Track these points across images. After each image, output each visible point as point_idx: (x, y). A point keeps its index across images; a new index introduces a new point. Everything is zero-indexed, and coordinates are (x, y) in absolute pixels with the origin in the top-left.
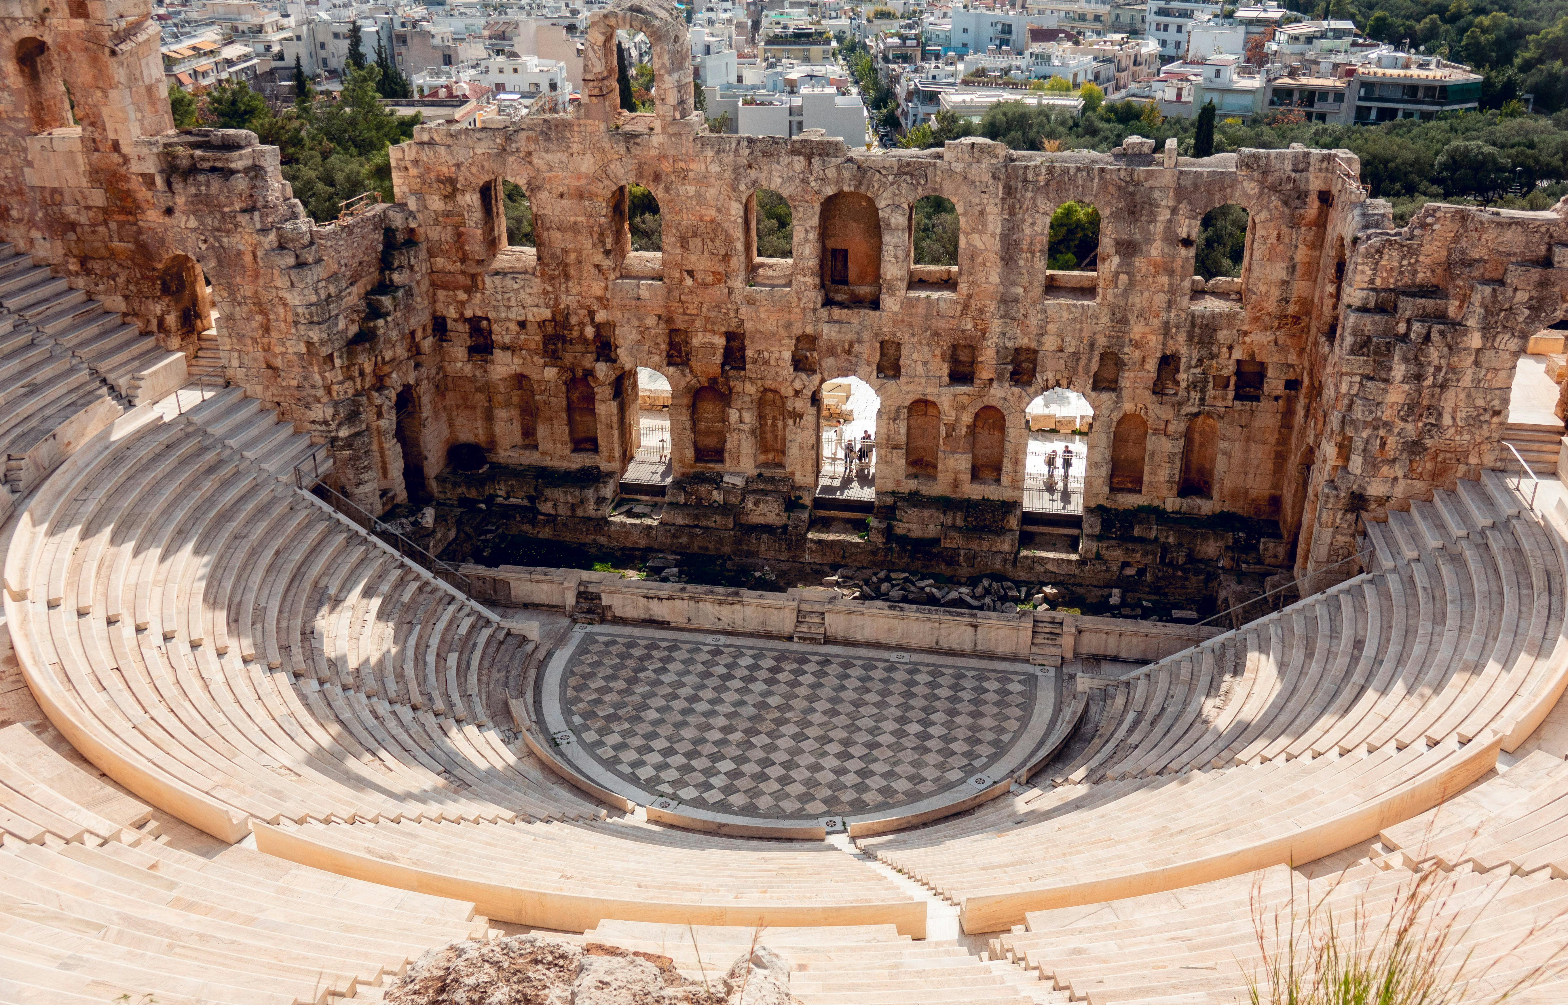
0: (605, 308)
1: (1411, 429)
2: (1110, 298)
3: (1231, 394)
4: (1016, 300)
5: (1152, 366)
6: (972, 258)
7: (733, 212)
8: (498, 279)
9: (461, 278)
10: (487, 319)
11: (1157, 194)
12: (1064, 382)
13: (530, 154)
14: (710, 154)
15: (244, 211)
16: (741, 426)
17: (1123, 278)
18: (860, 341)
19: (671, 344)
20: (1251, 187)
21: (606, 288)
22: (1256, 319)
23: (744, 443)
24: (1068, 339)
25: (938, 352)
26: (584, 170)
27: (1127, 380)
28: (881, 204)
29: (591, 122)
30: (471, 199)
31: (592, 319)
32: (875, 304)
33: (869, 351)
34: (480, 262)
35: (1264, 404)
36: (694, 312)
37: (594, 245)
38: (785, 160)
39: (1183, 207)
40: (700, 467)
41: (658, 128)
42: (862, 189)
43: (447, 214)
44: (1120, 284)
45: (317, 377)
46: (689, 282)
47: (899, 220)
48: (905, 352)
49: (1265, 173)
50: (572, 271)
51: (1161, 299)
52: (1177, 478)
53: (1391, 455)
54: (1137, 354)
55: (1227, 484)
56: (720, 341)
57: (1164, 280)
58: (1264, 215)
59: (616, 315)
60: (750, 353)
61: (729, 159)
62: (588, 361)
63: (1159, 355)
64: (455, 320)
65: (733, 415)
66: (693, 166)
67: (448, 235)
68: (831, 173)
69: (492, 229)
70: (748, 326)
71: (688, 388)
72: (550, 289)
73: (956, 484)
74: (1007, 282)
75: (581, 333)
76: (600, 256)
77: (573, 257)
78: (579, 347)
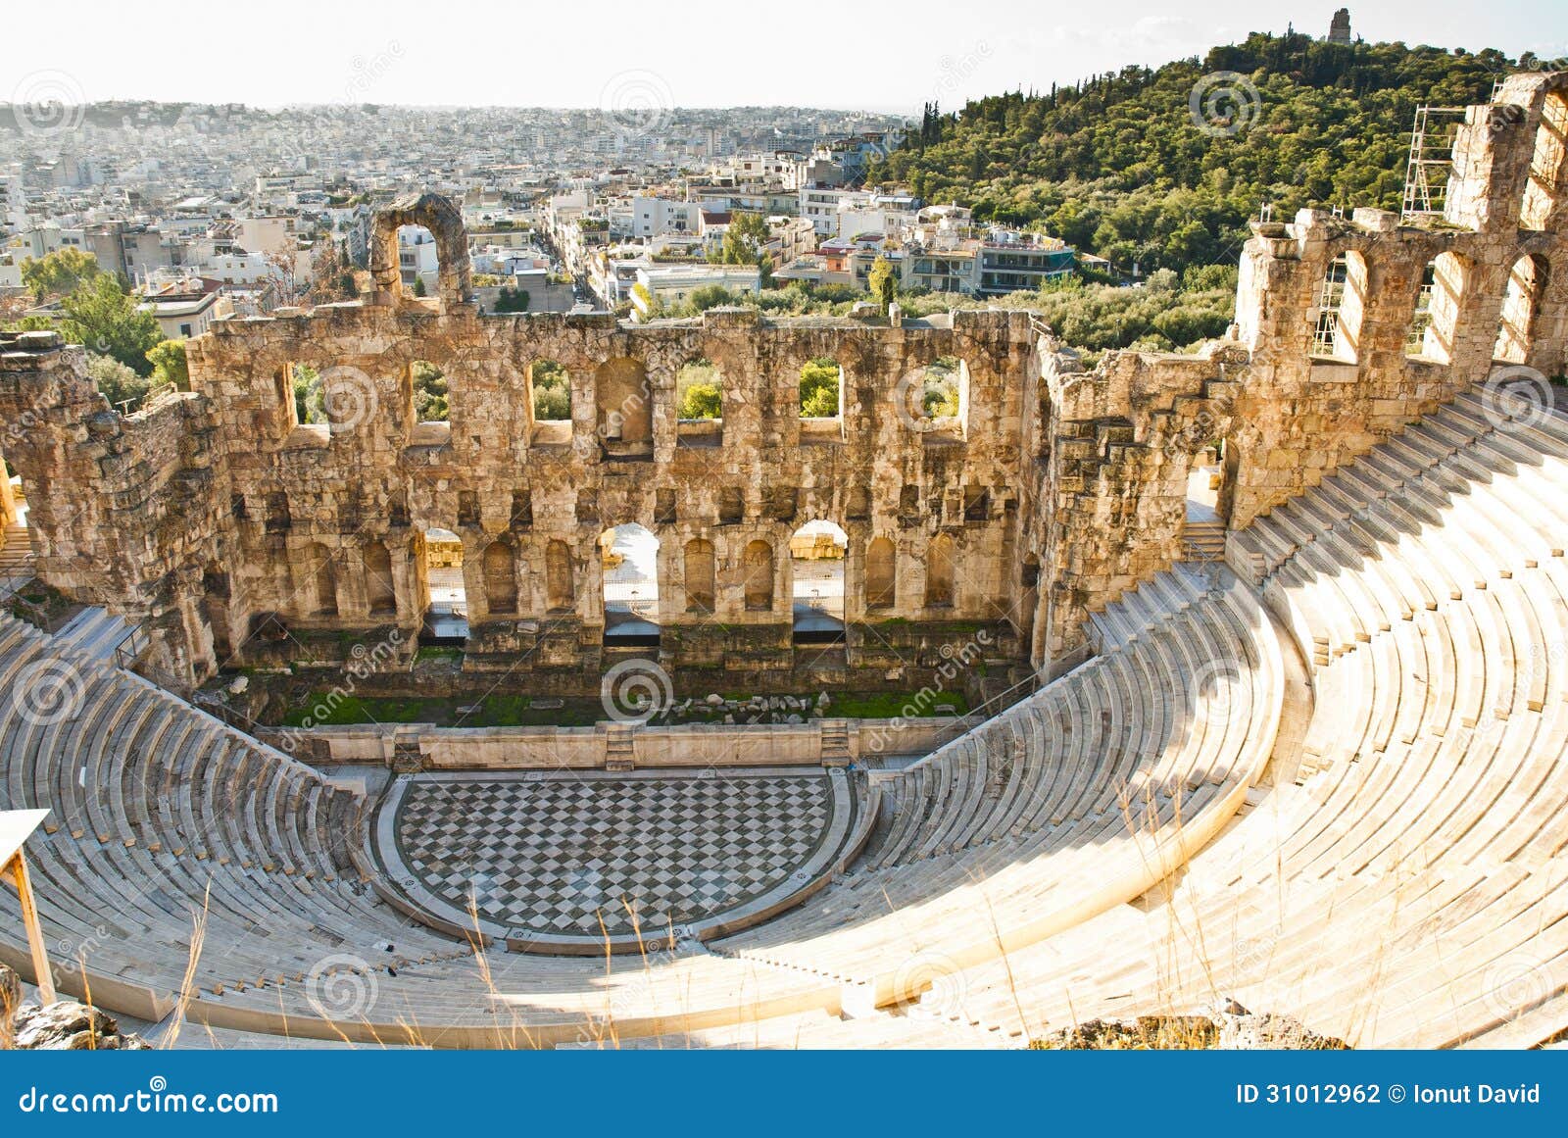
0: (399, 476)
1: (1117, 534)
2: (856, 439)
3: (962, 516)
4: (776, 445)
5: (895, 495)
6: (734, 411)
7: (515, 382)
8: (293, 457)
9: (257, 457)
10: (284, 494)
11: (889, 349)
12: (821, 514)
13: (322, 339)
14: (492, 332)
16: (531, 576)
17: (866, 421)
18: (637, 490)
19: (462, 505)
20: (964, 341)
21: (398, 457)
22: (977, 450)
23: (534, 591)
25: (709, 496)
26: (374, 351)
27: (875, 509)
28: (648, 367)
29: (378, 307)
30: (264, 383)
31: (386, 488)
32: (649, 458)
33: (646, 500)
34: (276, 442)
35: (989, 523)
36: (481, 474)
37: (386, 419)
38: (562, 333)
39: (912, 360)
40: (495, 617)
41: (442, 311)
42: (633, 355)
46: (476, 446)
47: (666, 380)
48: (679, 498)
49: (975, 329)
50: (365, 445)
51: (899, 438)
52: (923, 591)
54: (882, 486)
55: (964, 592)
56: (509, 500)
58: (976, 363)
59: (408, 482)
60: (536, 509)
61: (510, 334)
62: (383, 526)
64: (253, 497)
66: (477, 343)
67: (246, 418)
68: (604, 342)
69: (285, 410)
70: (535, 483)
71: (479, 546)
72: (344, 462)
73: (732, 612)
74: (767, 430)
75: (375, 501)
76: (391, 428)
77: (365, 431)
78: (374, 514)
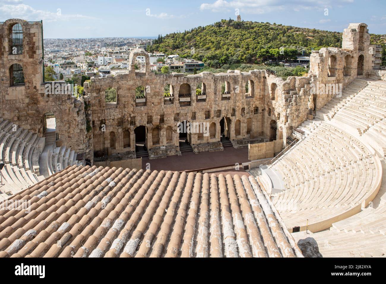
1: (297, 113)
2: (233, 98)
3: (253, 113)
4: (217, 101)
5: (240, 110)
6: (209, 94)
8: (108, 110)
9: (99, 111)
10: (105, 120)
11: (239, 79)
12: (226, 116)
13: (118, 82)
14: (158, 78)
15: (68, 99)
17: (235, 94)
18: (188, 113)
20: (253, 77)
21: (134, 109)
22: (256, 99)
24: (226, 107)
25: (203, 113)
26: (130, 84)
27: (237, 113)
28: (191, 85)
31: (130, 116)
32: (190, 105)
34: (104, 107)
35: (259, 115)
36: (153, 111)
37: (132, 100)
38: (173, 78)
39: (243, 81)
40: (154, 146)
41: (147, 74)
43: (97, 97)
44: (234, 96)
45: (82, 138)
46: (152, 105)
48: (197, 114)
49: (255, 74)
50: (126, 106)
51: (241, 98)
53: (295, 118)
54: (238, 108)
57: (241, 94)
58: (255, 81)
59: (136, 115)
60: (165, 119)
61: (162, 79)
62: (129, 126)
63: (241, 108)
64: (97, 121)
65: (161, 133)
66: (154, 81)
67: (97, 101)
68: (182, 80)
70: (165, 113)
72: (121, 111)
73: (208, 139)
74: (215, 98)
75: (127, 120)
76: (133, 102)
77: (126, 103)
78: (127, 123)
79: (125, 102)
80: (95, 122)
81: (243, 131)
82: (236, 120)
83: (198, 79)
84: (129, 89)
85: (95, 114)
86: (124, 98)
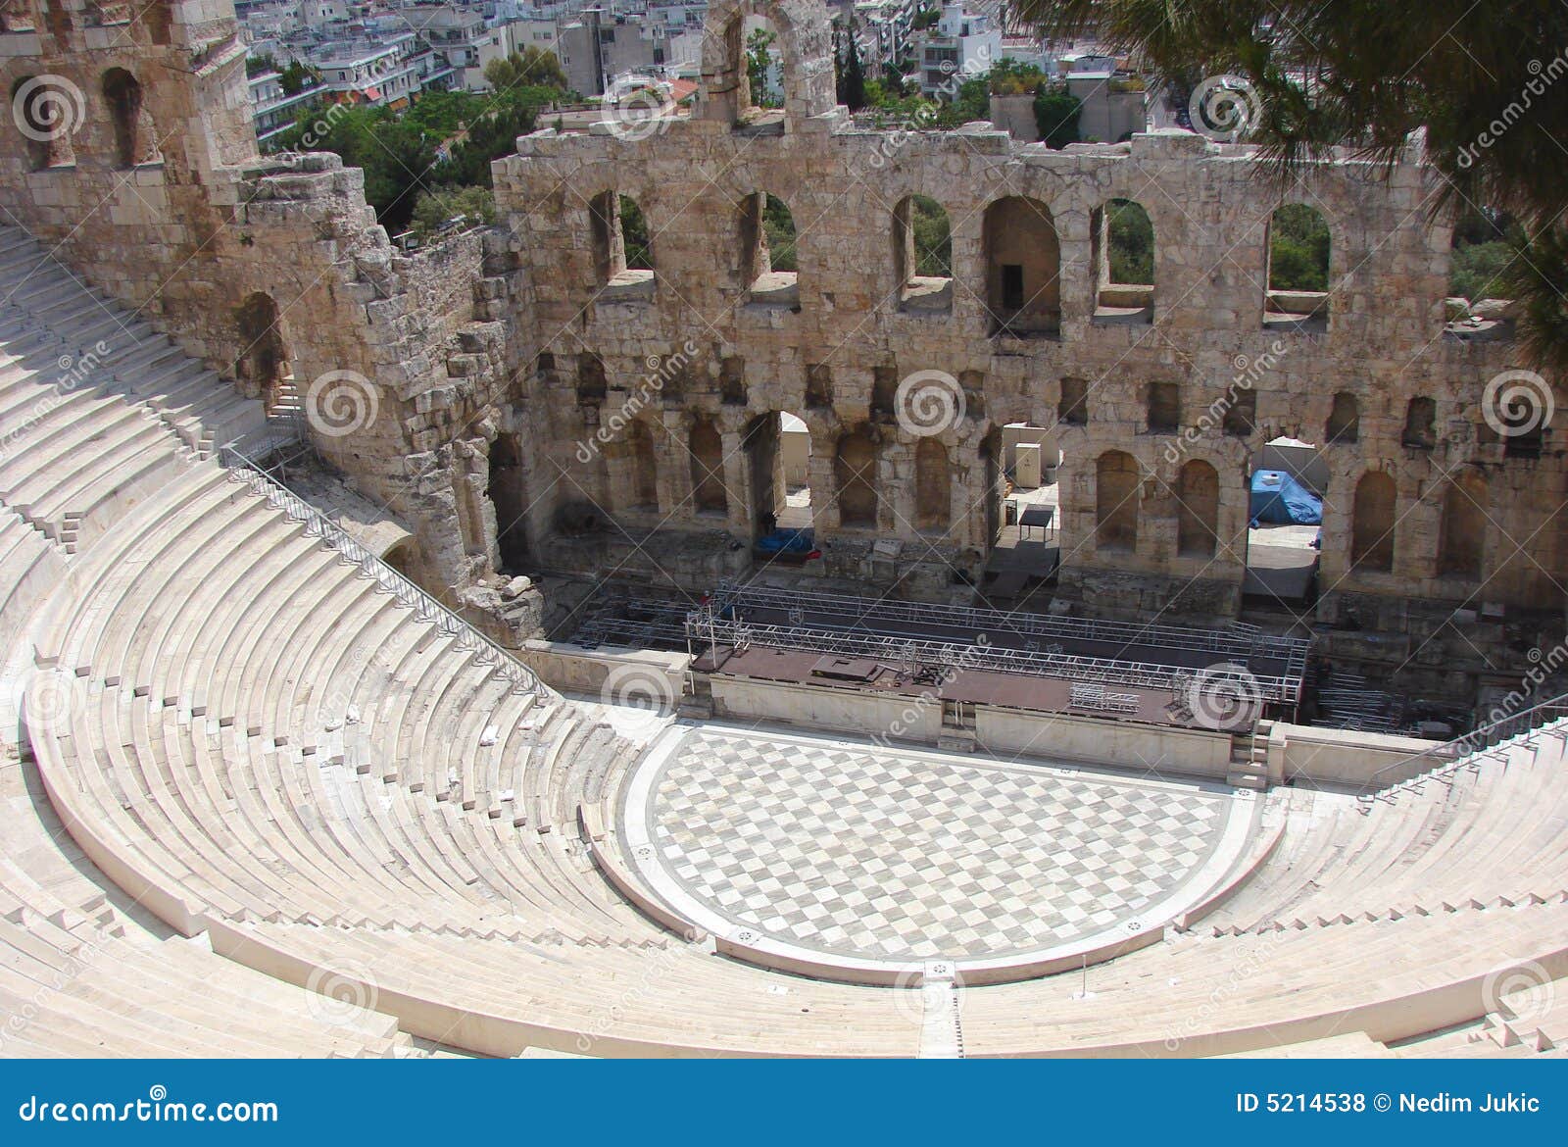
0: (733, 340)
2: (1343, 325)
3: (1502, 447)
4: (1227, 328)
5: (1399, 411)
6: (1171, 276)
7: (879, 223)
8: (610, 309)
9: (569, 307)
10: (598, 356)
12: (1291, 430)
13: (643, 162)
14: (850, 154)
16: (894, 482)
17: (1359, 301)
18: (1035, 376)
19: (811, 381)
21: (733, 316)
23: (897, 503)
24: (1292, 376)
25: (1132, 391)
26: (704, 178)
27: (1368, 429)
28: (1056, 210)
29: (712, 122)
30: (580, 217)
31: (718, 354)
32: (1053, 333)
33: (1045, 391)
34: (590, 290)
35: (1543, 462)
36: (835, 344)
37: (718, 266)
38: (942, 159)
40: (846, 533)
41: (788, 127)
42: (1033, 194)
43: (554, 235)
44: (1355, 308)
45: (396, 425)
46: (829, 307)
47: (1080, 228)
48: (1091, 392)
50: (694, 298)
52: (1434, 553)
54: (1379, 396)
55: (1498, 560)
56: (868, 379)
57: (1410, 302)
59: (742, 349)
62: (714, 404)
63: (1408, 397)
64: (563, 357)
65: (885, 470)
66: (830, 169)
67: (554, 259)
68: (994, 174)
69: (608, 250)
70: (900, 359)
71: (831, 437)
72: (669, 319)
73: (1159, 556)
74: (1216, 305)
75: (705, 372)
76: (726, 279)
77: (694, 279)
78: (703, 388)
79: (687, 274)
80: (556, 359)
81: (1405, 547)
82: (1356, 474)
83: (1102, 175)
84: (701, 207)
85: (552, 318)
86: (677, 254)
